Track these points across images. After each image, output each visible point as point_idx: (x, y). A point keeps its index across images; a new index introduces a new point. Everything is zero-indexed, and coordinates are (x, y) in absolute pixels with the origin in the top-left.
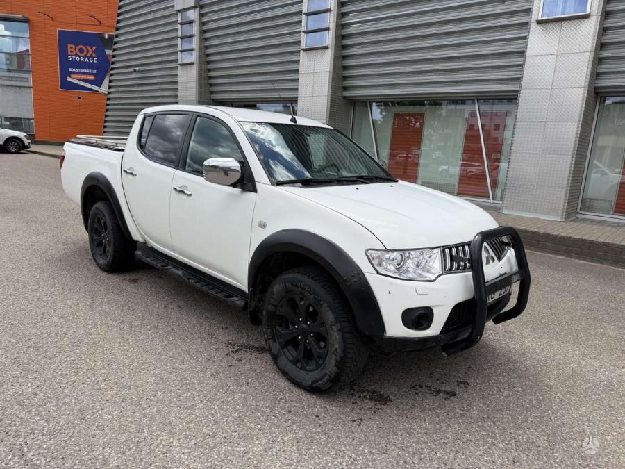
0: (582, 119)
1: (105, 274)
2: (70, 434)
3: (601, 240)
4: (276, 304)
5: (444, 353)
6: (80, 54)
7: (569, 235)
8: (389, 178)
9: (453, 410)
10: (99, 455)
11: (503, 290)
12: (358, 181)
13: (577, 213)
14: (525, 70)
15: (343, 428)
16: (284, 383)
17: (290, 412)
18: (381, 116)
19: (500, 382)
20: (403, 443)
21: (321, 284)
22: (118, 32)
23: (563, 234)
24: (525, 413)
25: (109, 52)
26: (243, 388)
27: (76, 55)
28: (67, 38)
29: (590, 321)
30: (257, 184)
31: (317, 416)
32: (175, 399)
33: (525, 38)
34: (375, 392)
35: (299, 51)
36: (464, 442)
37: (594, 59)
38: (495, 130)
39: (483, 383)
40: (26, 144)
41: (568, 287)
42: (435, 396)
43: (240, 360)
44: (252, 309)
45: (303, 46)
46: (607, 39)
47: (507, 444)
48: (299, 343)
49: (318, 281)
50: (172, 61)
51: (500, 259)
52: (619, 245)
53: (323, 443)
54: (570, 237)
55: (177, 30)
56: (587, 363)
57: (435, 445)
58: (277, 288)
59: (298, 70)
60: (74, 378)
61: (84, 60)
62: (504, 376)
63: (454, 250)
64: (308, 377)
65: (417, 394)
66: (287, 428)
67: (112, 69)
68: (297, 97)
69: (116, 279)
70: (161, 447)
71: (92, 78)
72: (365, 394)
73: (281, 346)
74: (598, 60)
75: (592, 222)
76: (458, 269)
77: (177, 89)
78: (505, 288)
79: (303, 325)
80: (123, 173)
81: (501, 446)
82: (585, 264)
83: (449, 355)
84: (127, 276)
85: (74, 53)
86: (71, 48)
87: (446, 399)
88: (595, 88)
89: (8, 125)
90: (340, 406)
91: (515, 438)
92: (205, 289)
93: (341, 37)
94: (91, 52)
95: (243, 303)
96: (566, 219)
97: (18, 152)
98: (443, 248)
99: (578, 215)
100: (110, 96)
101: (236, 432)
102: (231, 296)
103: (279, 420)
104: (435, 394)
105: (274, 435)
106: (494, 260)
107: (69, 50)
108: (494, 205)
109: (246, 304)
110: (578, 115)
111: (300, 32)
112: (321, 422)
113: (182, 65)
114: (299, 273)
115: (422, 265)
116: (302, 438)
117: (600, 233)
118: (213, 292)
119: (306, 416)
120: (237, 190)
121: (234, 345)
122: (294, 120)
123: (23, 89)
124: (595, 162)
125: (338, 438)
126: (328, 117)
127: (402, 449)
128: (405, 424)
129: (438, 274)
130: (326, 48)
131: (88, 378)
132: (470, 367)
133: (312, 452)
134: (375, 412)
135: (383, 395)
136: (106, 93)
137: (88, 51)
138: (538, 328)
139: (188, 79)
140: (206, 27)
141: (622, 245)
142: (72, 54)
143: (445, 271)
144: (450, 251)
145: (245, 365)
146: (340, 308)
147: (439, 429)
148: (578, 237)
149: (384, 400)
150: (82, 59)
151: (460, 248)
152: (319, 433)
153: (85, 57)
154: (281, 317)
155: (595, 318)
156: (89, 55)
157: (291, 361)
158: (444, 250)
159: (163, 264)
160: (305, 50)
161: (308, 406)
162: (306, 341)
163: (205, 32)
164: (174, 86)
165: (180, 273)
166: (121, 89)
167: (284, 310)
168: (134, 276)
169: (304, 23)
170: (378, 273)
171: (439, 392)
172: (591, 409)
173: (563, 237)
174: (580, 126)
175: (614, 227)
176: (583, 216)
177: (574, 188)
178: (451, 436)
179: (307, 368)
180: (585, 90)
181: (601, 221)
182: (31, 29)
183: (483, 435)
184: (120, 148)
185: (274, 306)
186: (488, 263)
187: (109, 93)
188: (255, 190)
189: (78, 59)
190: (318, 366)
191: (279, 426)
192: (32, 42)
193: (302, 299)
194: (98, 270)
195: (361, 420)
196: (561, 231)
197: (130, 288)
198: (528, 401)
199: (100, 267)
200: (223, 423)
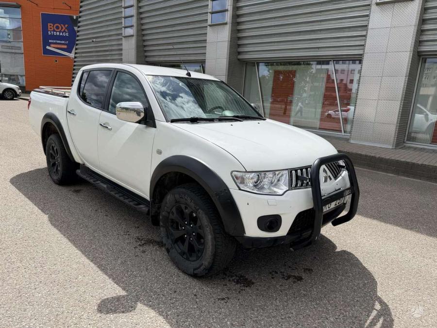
0: (408, 74)
1: (57, 186)
2: (7, 308)
3: (420, 163)
4: (169, 211)
5: (291, 249)
6: (57, 30)
7: (397, 159)
8: (260, 117)
9: (299, 291)
10: (26, 325)
11: (338, 201)
12: (234, 119)
13: (404, 142)
14: (367, 39)
15: (213, 304)
16: (174, 270)
17: (175, 292)
18: (268, 73)
19: (337, 269)
20: (257, 317)
21: (200, 197)
22: (81, 14)
23: (393, 158)
24: (353, 293)
25: (76, 28)
26: (143, 273)
27: (54, 31)
28: (47, 19)
29: (408, 222)
30: (156, 121)
31: (195, 295)
32: (91, 281)
33: (368, 16)
34: (241, 276)
35: (207, 27)
36: (304, 317)
37: (417, 30)
38: (350, 83)
39: (324, 270)
40: (18, 93)
41: (394, 197)
42: (286, 280)
43: (144, 252)
44: (153, 214)
45: (209, 22)
46: (427, 16)
47: (336, 319)
48: (185, 240)
49: (197, 195)
50: (118, 35)
51: (336, 177)
52: (433, 166)
53: (197, 317)
54: (398, 160)
55: (122, 12)
56: (403, 254)
57: (282, 319)
58: (169, 198)
59: (206, 40)
60: (19, 264)
61: (60, 34)
62: (340, 265)
63: (299, 171)
64: (192, 265)
65: (273, 278)
66: (171, 305)
67: (77, 40)
68: (205, 60)
69: (64, 191)
70: (74, 319)
71: (65, 47)
72: (233, 278)
73: (172, 241)
74: (420, 32)
75: (415, 149)
76: (302, 185)
77: (122, 54)
78: (339, 199)
79: (188, 227)
80: (68, 113)
81: (332, 319)
82: (408, 180)
83: (295, 250)
84: (73, 188)
85: (52, 30)
86: (51, 26)
87: (294, 282)
88: (418, 52)
89: (6, 80)
90: (214, 288)
91: (343, 314)
92: (121, 198)
93: (236, 16)
94: (64, 28)
95: (147, 210)
96: (396, 147)
97: (12, 99)
98: (290, 171)
99: (405, 144)
100: (76, 60)
101: (132, 307)
102: (139, 204)
103: (166, 299)
104: (286, 278)
105: (161, 310)
106: (331, 179)
107: (49, 27)
108: (345, 137)
109: (149, 211)
110: (405, 72)
111: (207, 13)
112: (197, 300)
113: (124, 37)
114: (184, 188)
115: (274, 183)
116: (181, 313)
117: (420, 157)
118: (126, 201)
119: (187, 295)
120: (142, 126)
121: (142, 240)
122: (189, 74)
123: (17, 55)
124: (418, 105)
125: (209, 312)
126: (227, 74)
127: (256, 322)
128: (261, 302)
129: (285, 190)
130: (226, 24)
131: (30, 264)
132: (315, 258)
133: (187, 323)
134: (239, 292)
135: (247, 279)
136: (74, 57)
137: (62, 28)
138: (369, 228)
139: (129, 47)
140: (141, 10)
141: (435, 166)
142: (51, 30)
143: (291, 187)
144: (296, 173)
145: (147, 255)
146: (212, 215)
147: (286, 306)
148: (403, 160)
149: (248, 283)
150: (58, 33)
151: (304, 170)
152: (195, 308)
153: (60, 32)
154: (173, 221)
155: (412, 220)
156: (62, 31)
157: (179, 253)
158: (291, 172)
159: (95, 180)
160: (210, 26)
161: (190, 288)
162: (190, 239)
163: (141, 13)
164: (120, 52)
165: (105, 186)
166: (83, 55)
167: (175, 216)
168: (77, 188)
169: (210, 6)
170: (240, 189)
171: (289, 277)
172: (403, 291)
173: (392, 160)
174: (407, 79)
175: (431, 153)
176: (408, 145)
177: (402, 124)
178: (295, 311)
179: (190, 259)
180: (410, 54)
181: (421, 148)
182: (23, 13)
183: (319, 311)
184: (67, 95)
185: (167, 212)
186: (326, 181)
187: (75, 57)
188: (155, 126)
189: (55, 33)
190: (198, 258)
191: (166, 303)
192: (23, 21)
193: (186, 208)
194: (53, 183)
195: (228, 299)
196: (391, 156)
197: (74, 197)
198: (356, 284)
199: (54, 181)
200: (124, 300)
